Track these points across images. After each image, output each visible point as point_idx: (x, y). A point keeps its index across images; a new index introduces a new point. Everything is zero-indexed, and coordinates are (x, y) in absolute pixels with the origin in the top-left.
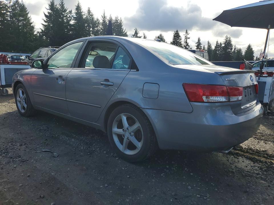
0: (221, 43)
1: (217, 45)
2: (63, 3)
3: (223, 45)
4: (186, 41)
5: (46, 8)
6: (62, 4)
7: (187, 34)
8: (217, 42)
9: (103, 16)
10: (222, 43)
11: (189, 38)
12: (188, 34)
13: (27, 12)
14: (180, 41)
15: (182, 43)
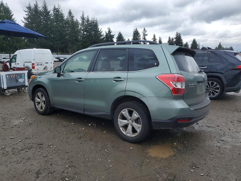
0: (172, 39)
1: (169, 40)
2: (46, 5)
3: (175, 40)
4: (145, 37)
5: (24, 10)
6: (45, 7)
8: (169, 37)
9: (82, 17)
10: (174, 38)
11: (147, 35)
12: (146, 32)
13: (12, 14)
14: (139, 38)
15: (141, 39)
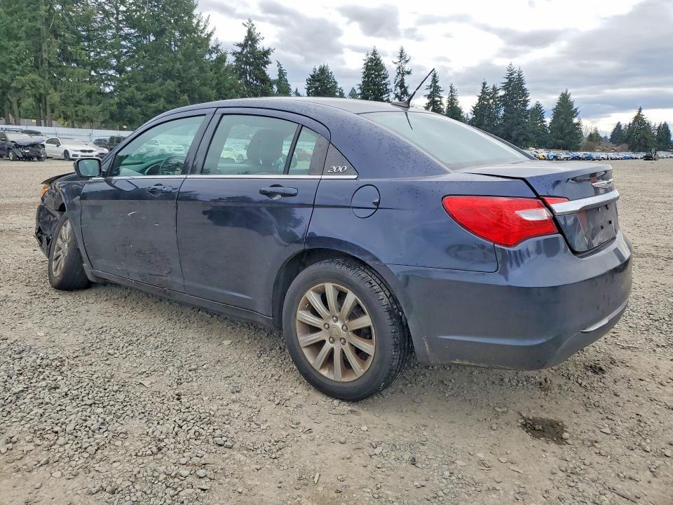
0: (494, 88)
1: (483, 92)
3: (501, 93)
4: (402, 80)
7: (403, 61)
8: (484, 84)
10: (498, 86)
11: (409, 73)
12: (407, 62)
14: (383, 82)
15: (388, 87)
